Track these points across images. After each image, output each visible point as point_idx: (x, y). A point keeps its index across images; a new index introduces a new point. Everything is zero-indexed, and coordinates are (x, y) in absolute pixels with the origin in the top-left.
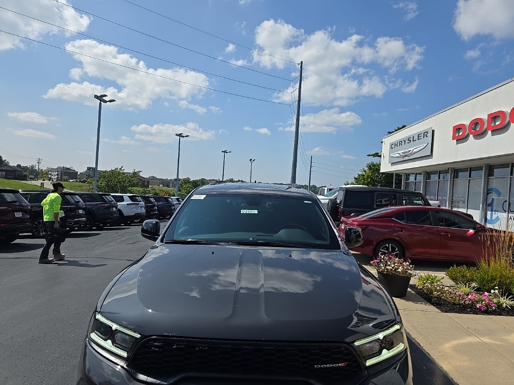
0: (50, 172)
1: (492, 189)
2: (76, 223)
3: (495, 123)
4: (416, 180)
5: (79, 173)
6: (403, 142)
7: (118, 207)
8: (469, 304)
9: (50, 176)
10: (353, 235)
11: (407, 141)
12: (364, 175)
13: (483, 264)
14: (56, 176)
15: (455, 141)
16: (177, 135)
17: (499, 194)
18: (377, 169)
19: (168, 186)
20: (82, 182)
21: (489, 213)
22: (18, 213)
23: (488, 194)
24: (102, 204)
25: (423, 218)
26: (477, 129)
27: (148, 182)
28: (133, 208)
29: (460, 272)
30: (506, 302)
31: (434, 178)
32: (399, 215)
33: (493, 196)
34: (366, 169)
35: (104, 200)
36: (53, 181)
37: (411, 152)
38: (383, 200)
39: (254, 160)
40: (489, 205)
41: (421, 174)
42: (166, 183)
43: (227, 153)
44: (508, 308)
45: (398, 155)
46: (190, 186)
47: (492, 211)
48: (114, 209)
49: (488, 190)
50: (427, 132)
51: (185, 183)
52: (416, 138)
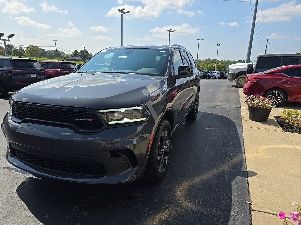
16: (168, 31)
32: (287, 71)
39: (220, 44)
43: (201, 40)
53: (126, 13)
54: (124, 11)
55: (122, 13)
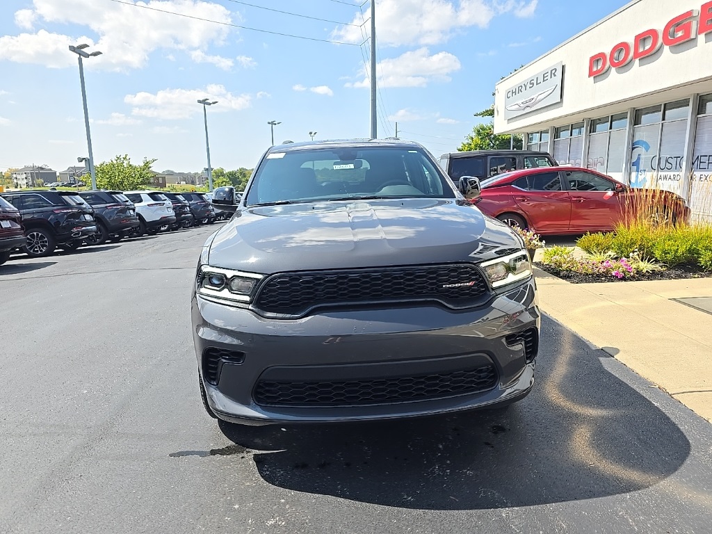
0: (14, 176)
1: (638, 143)
2: (84, 233)
3: (644, 48)
4: (540, 140)
5: (58, 174)
6: (523, 86)
7: (136, 210)
8: (604, 272)
9: (15, 181)
10: (469, 187)
11: (529, 85)
12: (470, 145)
13: (621, 228)
14: (25, 181)
15: (592, 78)
16: (199, 102)
17: (647, 148)
18: (488, 133)
19: (193, 183)
20: (65, 186)
21: (634, 174)
22: (5, 222)
23: (633, 149)
24: (114, 206)
25: (549, 183)
26: (620, 58)
27: (164, 178)
28: (156, 210)
29: (593, 240)
30: (646, 266)
31: (564, 135)
32: (519, 180)
33: (640, 150)
34: (473, 135)
35: (115, 201)
36: (21, 187)
37: (534, 100)
38: (499, 167)
39: (315, 134)
40: (634, 164)
41: (546, 132)
42: (190, 179)
43: (275, 124)
44: (649, 272)
45: (517, 106)
46: (225, 180)
47: (637, 171)
48: (131, 212)
49: (633, 144)
50: (556, 70)
51: (218, 176)
52: (541, 79)
53: (91, 55)
54: (85, 50)
55: (80, 54)
